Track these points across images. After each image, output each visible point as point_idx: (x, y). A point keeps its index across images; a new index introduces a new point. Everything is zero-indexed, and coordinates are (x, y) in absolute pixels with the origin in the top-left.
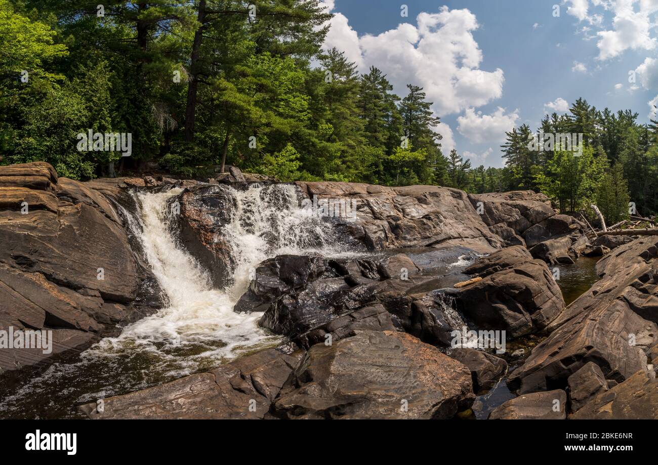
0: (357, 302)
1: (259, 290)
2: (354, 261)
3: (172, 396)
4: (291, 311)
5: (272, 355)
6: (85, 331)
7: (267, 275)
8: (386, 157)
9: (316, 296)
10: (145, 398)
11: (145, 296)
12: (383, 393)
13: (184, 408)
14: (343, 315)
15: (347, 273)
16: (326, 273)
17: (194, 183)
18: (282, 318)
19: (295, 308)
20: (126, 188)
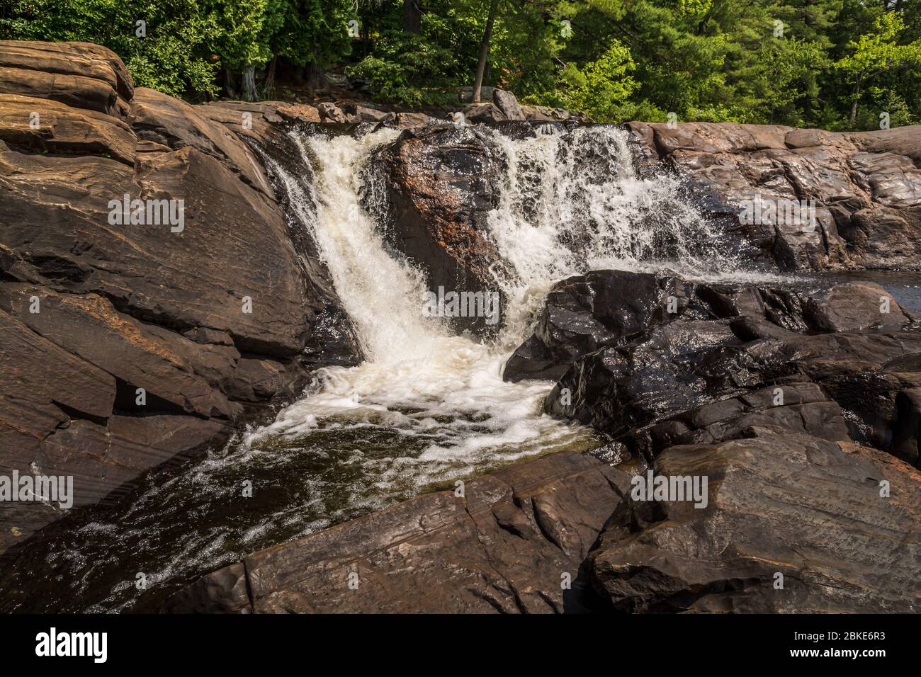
0: (757, 374)
1: (552, 338)
2: (750, 288)
3: (387, 539)
4: (617, 381)
5: (573, 462)
6: (203, 417)
7: (568, 308)
8: (828, 63)
9: (669, 354)
10: (336, 545)
11: (322, 344)
12: (838, 576)
13: (410, 564)
14: (723, 398)
15: (735, 313)
16: (689, 312)
17: (422, 121)
18: (592, 395)
19: (627, 374)
20: (283, 125)
